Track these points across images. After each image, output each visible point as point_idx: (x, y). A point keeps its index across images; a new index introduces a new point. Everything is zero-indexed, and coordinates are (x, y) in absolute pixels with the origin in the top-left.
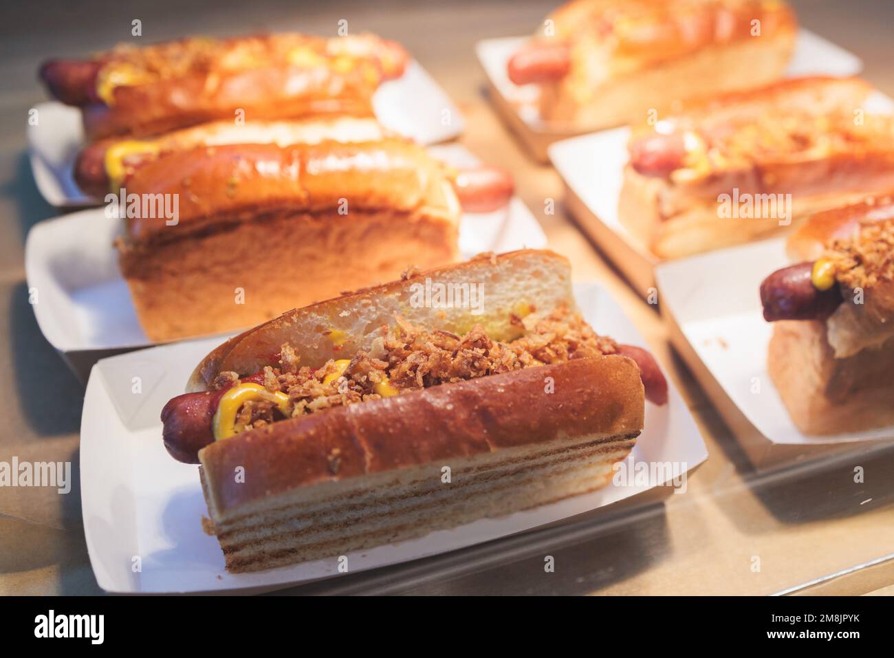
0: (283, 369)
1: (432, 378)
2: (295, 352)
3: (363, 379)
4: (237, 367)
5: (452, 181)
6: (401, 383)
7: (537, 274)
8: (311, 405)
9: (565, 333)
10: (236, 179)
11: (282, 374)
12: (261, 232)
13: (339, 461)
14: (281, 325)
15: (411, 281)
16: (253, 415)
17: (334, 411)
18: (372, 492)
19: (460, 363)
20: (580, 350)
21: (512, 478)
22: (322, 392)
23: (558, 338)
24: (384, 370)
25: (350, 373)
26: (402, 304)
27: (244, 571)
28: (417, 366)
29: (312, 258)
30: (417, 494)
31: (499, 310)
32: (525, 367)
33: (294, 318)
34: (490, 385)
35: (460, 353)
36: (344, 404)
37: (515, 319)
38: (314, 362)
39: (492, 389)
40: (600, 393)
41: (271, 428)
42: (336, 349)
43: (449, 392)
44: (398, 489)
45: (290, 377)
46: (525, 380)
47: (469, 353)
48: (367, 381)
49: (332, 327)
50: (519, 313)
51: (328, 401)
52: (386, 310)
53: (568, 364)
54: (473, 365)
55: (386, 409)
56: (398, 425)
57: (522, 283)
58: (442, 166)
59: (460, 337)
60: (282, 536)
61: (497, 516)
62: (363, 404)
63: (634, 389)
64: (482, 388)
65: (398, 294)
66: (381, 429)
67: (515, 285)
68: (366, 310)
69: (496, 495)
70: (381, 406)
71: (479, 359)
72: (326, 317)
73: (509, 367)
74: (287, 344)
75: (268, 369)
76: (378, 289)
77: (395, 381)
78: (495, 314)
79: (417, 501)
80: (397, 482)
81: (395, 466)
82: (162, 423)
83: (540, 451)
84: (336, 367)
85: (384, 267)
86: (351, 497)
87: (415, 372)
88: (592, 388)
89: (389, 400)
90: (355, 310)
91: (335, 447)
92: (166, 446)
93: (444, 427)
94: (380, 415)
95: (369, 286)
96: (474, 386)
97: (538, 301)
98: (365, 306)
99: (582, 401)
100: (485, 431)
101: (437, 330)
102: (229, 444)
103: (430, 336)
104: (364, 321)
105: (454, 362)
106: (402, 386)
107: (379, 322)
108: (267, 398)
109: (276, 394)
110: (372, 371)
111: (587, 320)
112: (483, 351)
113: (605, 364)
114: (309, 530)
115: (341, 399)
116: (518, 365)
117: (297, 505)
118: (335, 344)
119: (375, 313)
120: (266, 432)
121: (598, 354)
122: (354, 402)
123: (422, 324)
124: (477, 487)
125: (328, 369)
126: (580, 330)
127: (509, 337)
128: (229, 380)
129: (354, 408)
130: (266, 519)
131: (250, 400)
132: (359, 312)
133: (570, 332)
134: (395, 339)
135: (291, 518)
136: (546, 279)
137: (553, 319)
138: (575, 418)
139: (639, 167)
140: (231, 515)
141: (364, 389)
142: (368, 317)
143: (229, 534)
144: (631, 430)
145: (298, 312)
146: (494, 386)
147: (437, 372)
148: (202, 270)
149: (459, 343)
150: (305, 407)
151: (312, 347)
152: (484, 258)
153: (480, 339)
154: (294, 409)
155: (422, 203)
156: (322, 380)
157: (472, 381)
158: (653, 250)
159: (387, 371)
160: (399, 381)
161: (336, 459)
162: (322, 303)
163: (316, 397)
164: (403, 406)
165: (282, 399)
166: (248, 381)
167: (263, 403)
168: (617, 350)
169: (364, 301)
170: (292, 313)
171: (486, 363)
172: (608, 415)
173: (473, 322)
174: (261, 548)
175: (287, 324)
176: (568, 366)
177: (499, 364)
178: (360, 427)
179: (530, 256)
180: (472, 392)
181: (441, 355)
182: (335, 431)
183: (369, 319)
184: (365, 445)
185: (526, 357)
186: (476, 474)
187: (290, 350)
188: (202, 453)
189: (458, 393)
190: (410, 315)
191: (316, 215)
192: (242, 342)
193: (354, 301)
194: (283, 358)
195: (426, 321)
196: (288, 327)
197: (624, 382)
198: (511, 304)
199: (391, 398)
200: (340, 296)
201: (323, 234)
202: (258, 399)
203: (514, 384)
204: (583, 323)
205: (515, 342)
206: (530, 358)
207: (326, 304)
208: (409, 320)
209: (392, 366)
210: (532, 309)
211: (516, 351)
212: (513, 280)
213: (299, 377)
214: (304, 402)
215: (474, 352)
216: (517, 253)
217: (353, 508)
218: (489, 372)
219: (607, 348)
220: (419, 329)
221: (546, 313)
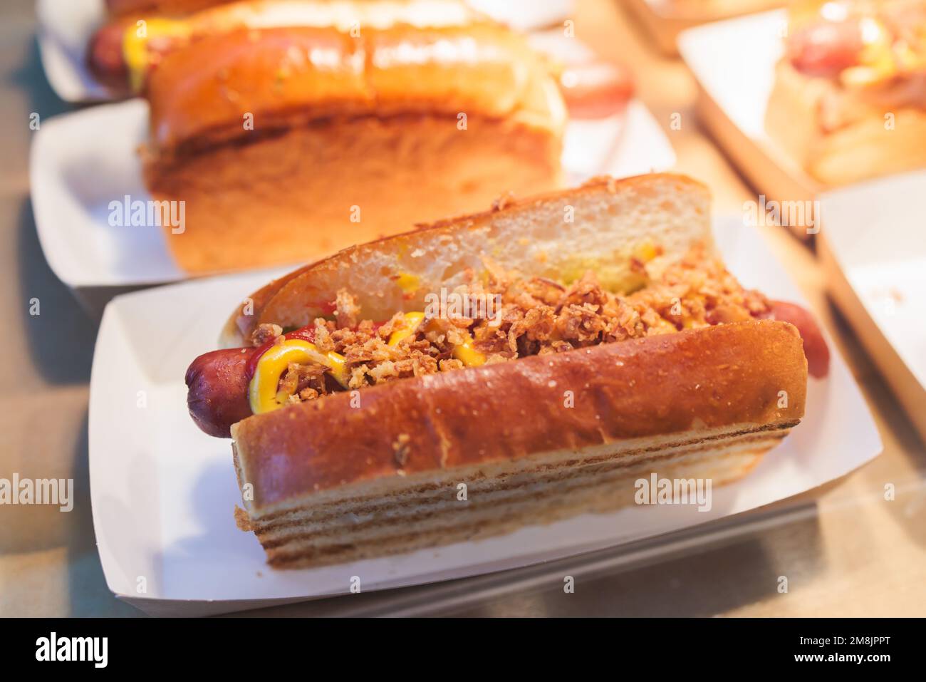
0: (339, 323)
1: (529, 340)
2: (355, 300)
3: (440, 340)
4: (281, 317)
5: (557, 79)
6: (489, 346)
7: (667, 206)
8: (373, 372)
9: (702, 285)
10: (285, 72)
11: (338, 329)
12: (315, 140)
13: (407, 450)
14: (336, 265)
15: (504, 213)
16: (299, 382)
17: (402, 384)
18: (449, 485)
19: (565, 322)
20: (720, 307)
21: (626, 470)
22: (386, 355)
23: (693, 292)
24: (467, 328)
25: (423, 330)
26: (491, 241)
27: (289, 567)
28: (510, 325)
29: (379, 175)
30: (505, 487)
31: (616, 252)
32: (650, 330)
33: (354, 257)
34: (607, 357)
35: (565, 309)
36: (416, 373)
37: (637, 264)
38: (379, 316)
39: (608, 362)
40: (750, 371)
41: (320, 403)
42: (406, 297)
43: (551, 364)
44: (482, 482)
45: (347, 334)
46: (653, 351)
47: (578, 311)
48: (446, 341)
49: (403, 270)
50: (641, 256)
51: (395, 368)
52: (472, 249)
53: (709, 331)
54: (582, 326)
55: (469, 385)
56: (485, 406)
57: (647, 218)
58: (544, 58)
59: (565, 287)
60: (336, 531)
61: (604, 511)
62: (439, 374)
63: (795, 365)
64: (593, 360)
65: (487, 229)
66: (463, 411)
67: (638, 221)
68: (445, 249)
69: (604, 488)
70: (462, 380)
71: (590, 318)
72: (394, 257)
73: (629, 330)
74: (344, 289)
75: (319, 322)
76: (461, 221)
77: (481, 343)
78: (610, 256)
79: (505, 494)
80: (481, 474)
81: (479, 458)
82: (187, 386)
83: (666, 442)
84: (406, 322)
85: (469, 188)
86: (422, 491)
87: (507, 332)
88: (739, 364)
89: (473, 372)
90: (431, 248)
91: (403, 432)
92: (192, 415)
93: (544, 411)
94: (461, 392)
95: (449, 216)
96: (585, 356)
97: (667, 241)
98: (445, 243)
99: (727, 380)
100: (598, 417)
101: (536, 277)
102: (269, 420)
103: (527, 285)
104: (442, 263)
105: (558, 321)
106: (490, 350)
107: (462, 264)
108: (318, 361)
109: (330, 355)
110: (451, 330)
111: (730, 268)
112: (596, 308)
113: (759, 332)
114: (368, 525)
115: (411, 365)
116: (640, 327)
117: (353, 499)
118: (405, 292)
119: (457, 252)
120: (315, 408)
121: (744, 313)
122: (428, 371)
123: (516, 268)
124: (583, 479)
125: (396, 324)
126: (721, 280)
127: (628, 287)
128: (271, 335)
129: (429, 381)
130: (314, 513)
131: (296, 362)
132: (437, 252)
133: (710, 282)
134: (481, 287)
135: (346, 513)
136: (678, 213)
137: (687, 265)
138: (716, 404)
139: (798, 64)
140: (271, 510)
141: (441, 352)
142: (448, 259)
143: (269, 529)
144: (788, 420)
145: (359, 249)
146: (611, 359)
147: (535, 333)
148: (242, 186)
149: (564, 296)
150: (366, 374)
151: (376, 295)
152: (599, 184)
153: (592, 291)
154: (352, 376)
155: (518, 107)
156: (387, 339)
157: (581, 350)
158: (810, 170)
159: (471, 329)
160: (486, 343)
161: (403, 448)
162: (389, 238)
163: (381, 361)
164: (491, 380)
165: (336, 362)
166: (294, 337)
167: (311, 367)
168: (769, 308)
169: (443, 238)
170: (350, 251)
171: (599, 324)
172: (760, 399)
173: (582, 266)
174: (310, 543)
175: (344, 265)
176: (710, 335)
177: (616, 325)
178: (436, 407)
179: (660, 181)
180: (582, 366)
181: (541, 312)
182: (403, 410)
183: (448, 261)
184: (441, 432)
185: (651, 316)
186: (581, 467)
187: (348, 298)
188: (234, 428)
189: (564, 366)
190: (502, 256)
191: (385, 120)
192: (287, 286)
193: (431, 237)
194: (339, 308)
195: (522, 264)
196: (346, 269)
197: (782, 357)
198: (631, 244)
199: (475, 368)
200: (411, 228)
201: (393, 145)
202: (307, 363)
203: (637, 357)
204: (725, 273)
205: (636, 295)
206: (656, 318)
207: (394, 240)
208: (499, 263)
209: (478, 323)
210: (659, 252)
211: (639, 308)
212: (635, 214)
213: (359, 334)
214: (364, 367)
215: (584, 309)
216: (642, 177)
217: (425, 501)
218: (602, 337)
219: (756, 306)
220: (514, 275)
221: (676, 257)
